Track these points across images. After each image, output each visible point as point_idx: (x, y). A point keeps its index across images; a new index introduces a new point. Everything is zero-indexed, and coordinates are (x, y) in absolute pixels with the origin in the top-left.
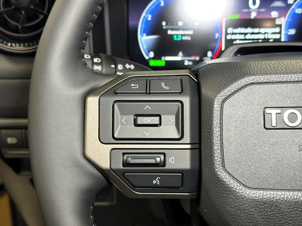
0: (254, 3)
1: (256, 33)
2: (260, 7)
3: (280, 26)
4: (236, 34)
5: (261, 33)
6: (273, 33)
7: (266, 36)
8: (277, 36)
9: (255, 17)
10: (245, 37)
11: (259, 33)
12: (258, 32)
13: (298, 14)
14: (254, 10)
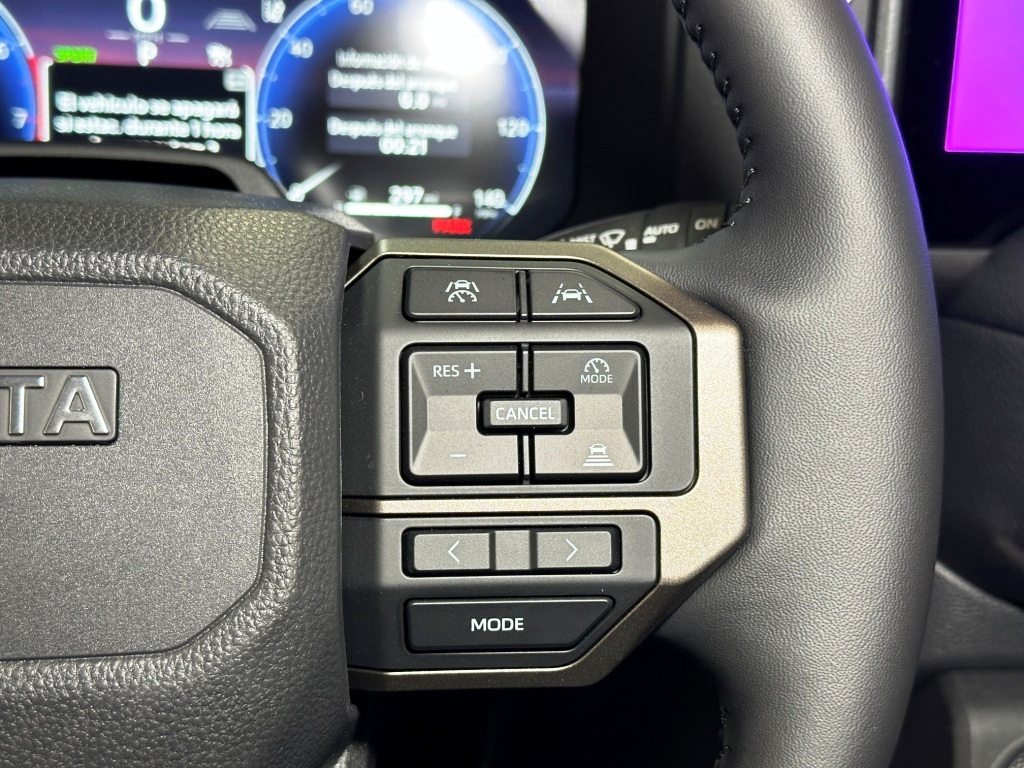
0: (147, 10)
1: (160, 118)
2: (168, 28)
3: (240, 98)
4: (86, 115)
5: (178, 118)
6: (216, 121)
7: (197, 129)
8: (233, 132)
9: (151, 62)
10: (120, 130)
11: (170, 117)
12: (165, 114)
13: (301, 59)
14: (150, 38)
